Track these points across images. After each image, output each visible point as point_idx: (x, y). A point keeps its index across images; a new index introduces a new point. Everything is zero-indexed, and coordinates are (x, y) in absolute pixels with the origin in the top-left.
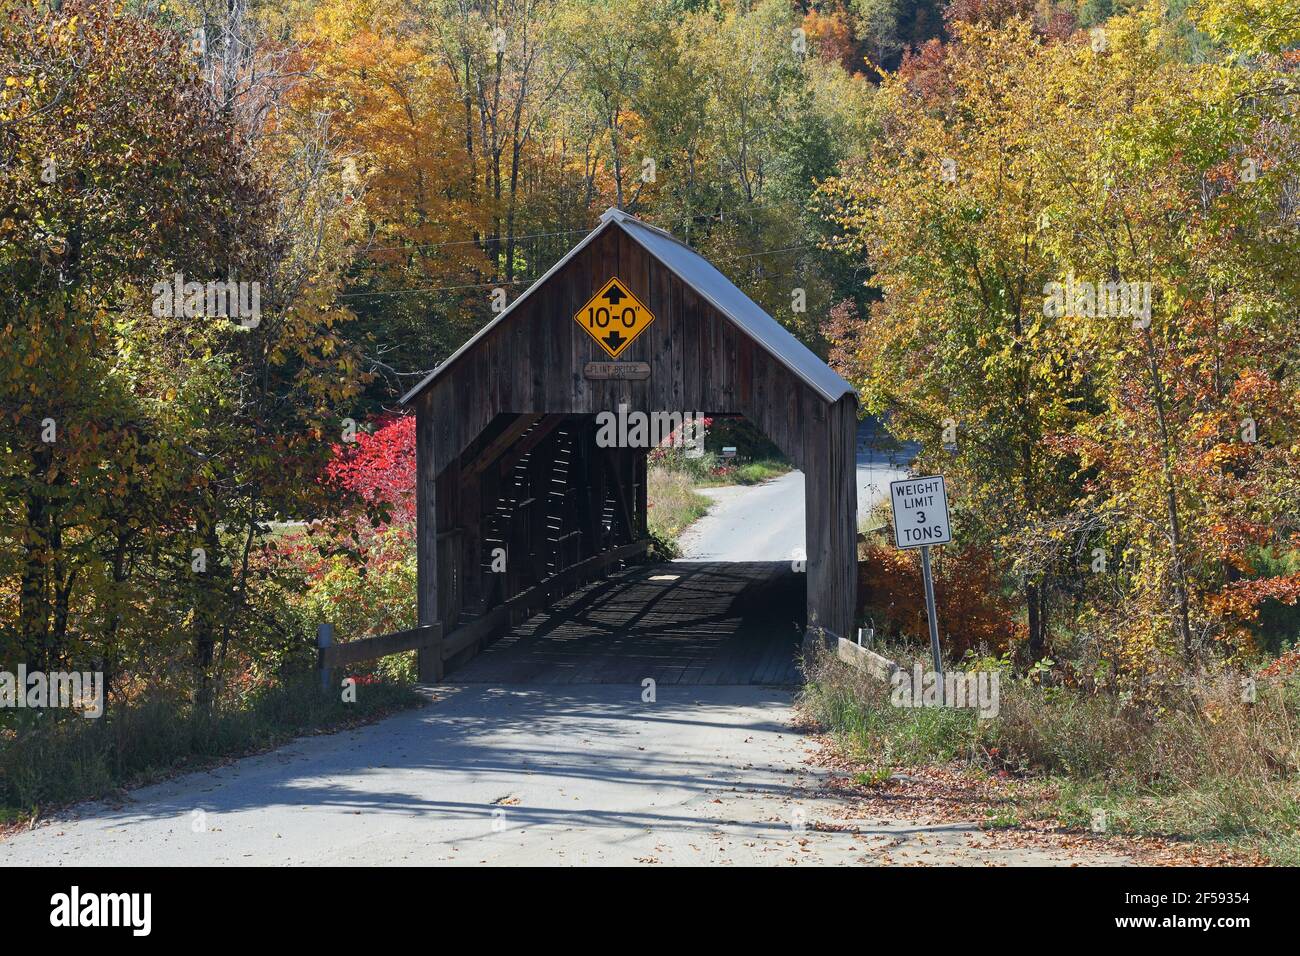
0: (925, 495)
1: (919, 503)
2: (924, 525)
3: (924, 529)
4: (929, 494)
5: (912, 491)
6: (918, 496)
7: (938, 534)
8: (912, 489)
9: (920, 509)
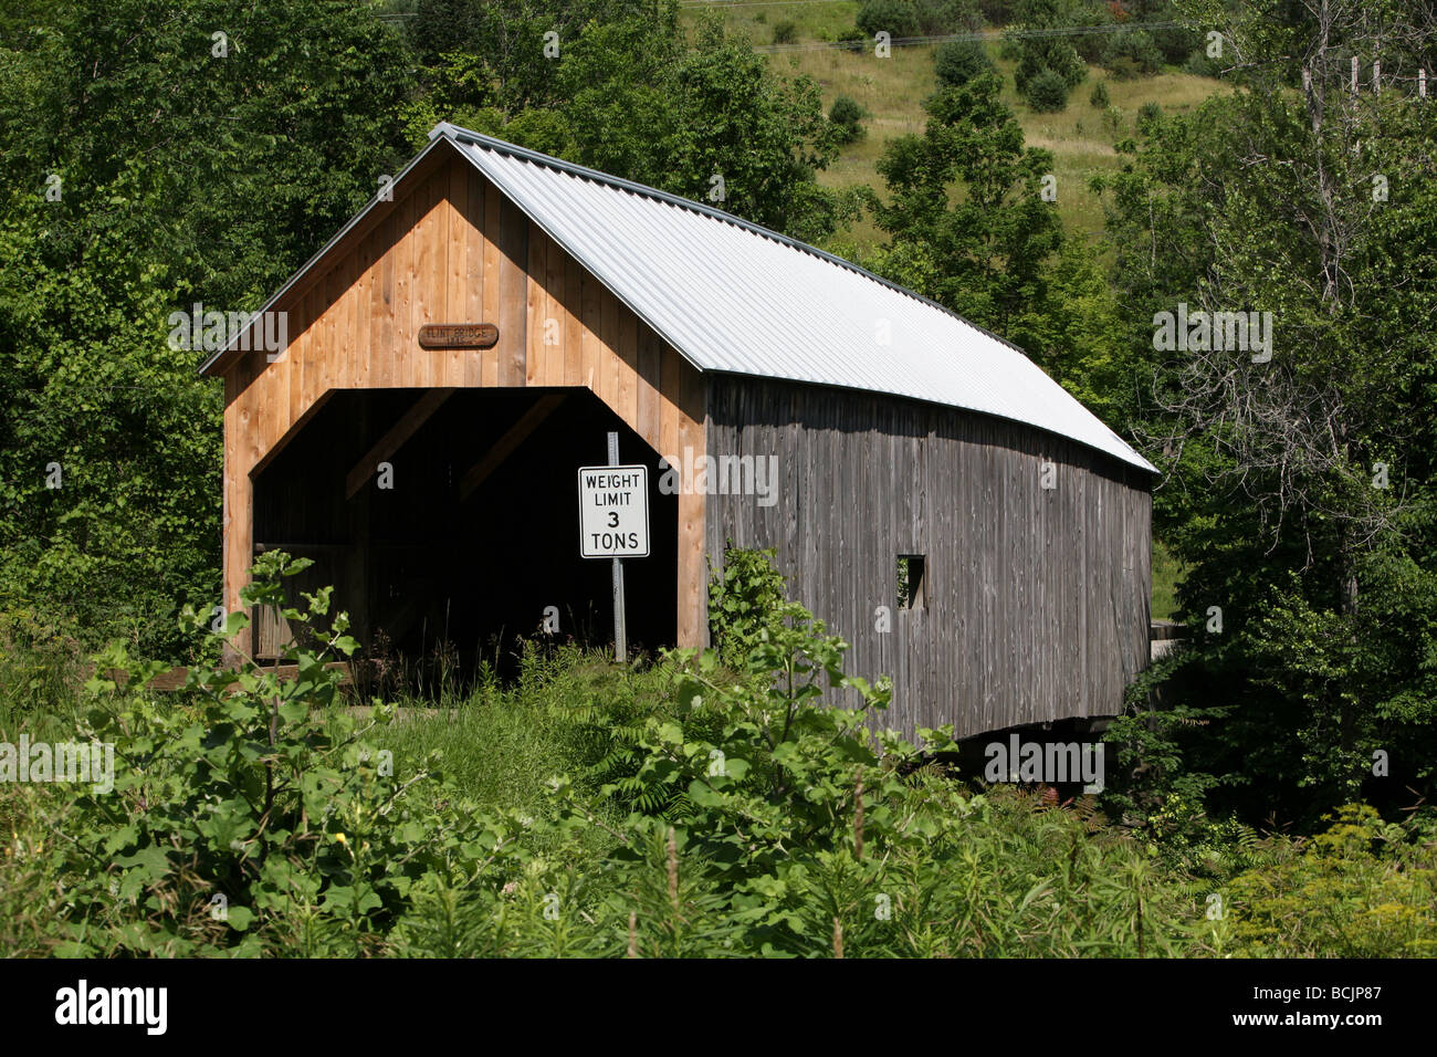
0: (620, 490)
1: (613, 499)
2: (617, 530)
3: (617, 536)
4: (627, 489)
5: (605, 483)
6: (612, 491)
7: (633, 544)
8: (605, 480)
9: (613, 508)
